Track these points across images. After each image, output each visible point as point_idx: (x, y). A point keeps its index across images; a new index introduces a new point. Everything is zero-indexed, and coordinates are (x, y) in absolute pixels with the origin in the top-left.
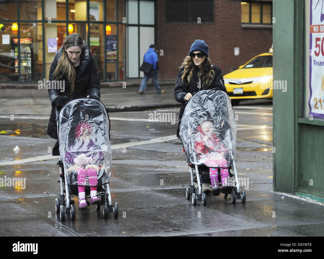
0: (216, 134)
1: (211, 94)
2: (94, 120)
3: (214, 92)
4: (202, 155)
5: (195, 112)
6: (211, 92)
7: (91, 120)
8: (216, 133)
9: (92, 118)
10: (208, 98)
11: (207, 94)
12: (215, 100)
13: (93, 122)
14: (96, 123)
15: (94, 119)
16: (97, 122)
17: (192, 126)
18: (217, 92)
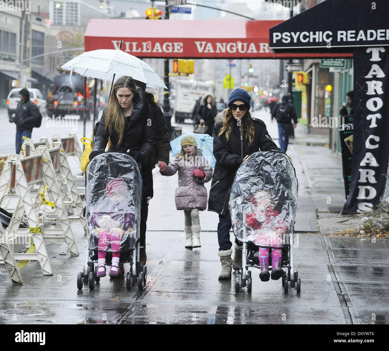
0: (271, 207)
1: (269, 156)
2: (123, 178)
3: (273, 155)
4: (251, 230)
5: (248, 177)
6: (269, 155)
7: (119, 177)
8: (270, 205)
9: (121, 175)
10: (265, 161)
11: (264, 156)
12: (273, 164)
13: (121, 180)
14: (125, 180)
15: (123, 176)
16: (127, 180)
17: (242, 194)
18: (277, 155)
